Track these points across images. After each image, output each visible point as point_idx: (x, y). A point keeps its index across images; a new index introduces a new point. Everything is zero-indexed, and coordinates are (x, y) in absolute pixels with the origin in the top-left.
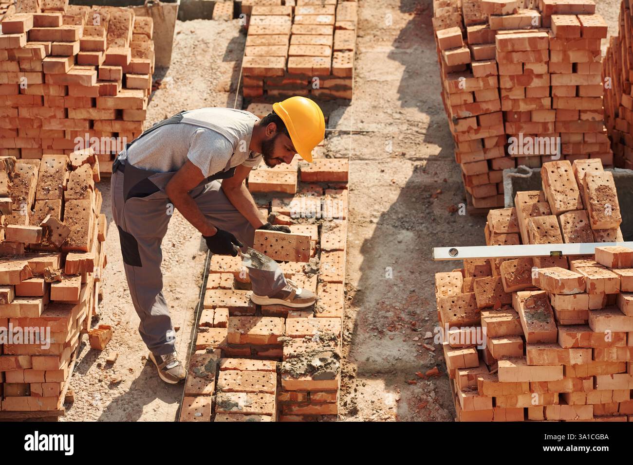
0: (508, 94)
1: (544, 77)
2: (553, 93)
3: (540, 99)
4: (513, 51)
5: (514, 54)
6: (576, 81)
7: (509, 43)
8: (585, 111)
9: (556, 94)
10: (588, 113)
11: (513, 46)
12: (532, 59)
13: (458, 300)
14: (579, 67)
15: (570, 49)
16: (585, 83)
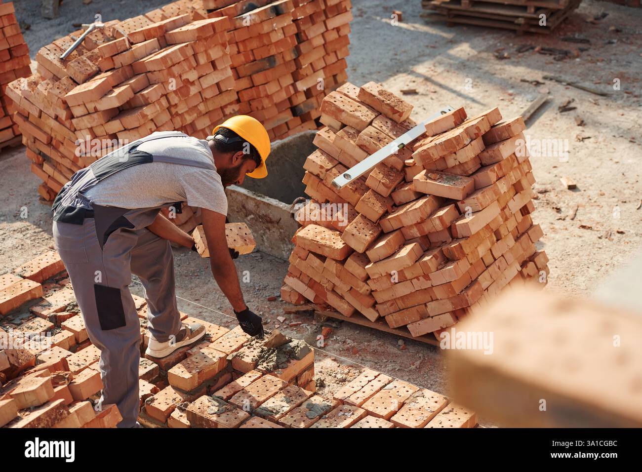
0: (176, 110)
1: (196, 83)
2: (203, 97)
3: (196, 106)
4: (174, 65)
5: (174, 68)
6: (217, 78)
7: (168, 59)
8: (226, 106)
9: (206, 97)
10: (229, 106)
11: (171, 60)
12: (186, 68)
13: (357, 225)
14: (217, 63)
15: (210, 48)
16: (223, 78)
